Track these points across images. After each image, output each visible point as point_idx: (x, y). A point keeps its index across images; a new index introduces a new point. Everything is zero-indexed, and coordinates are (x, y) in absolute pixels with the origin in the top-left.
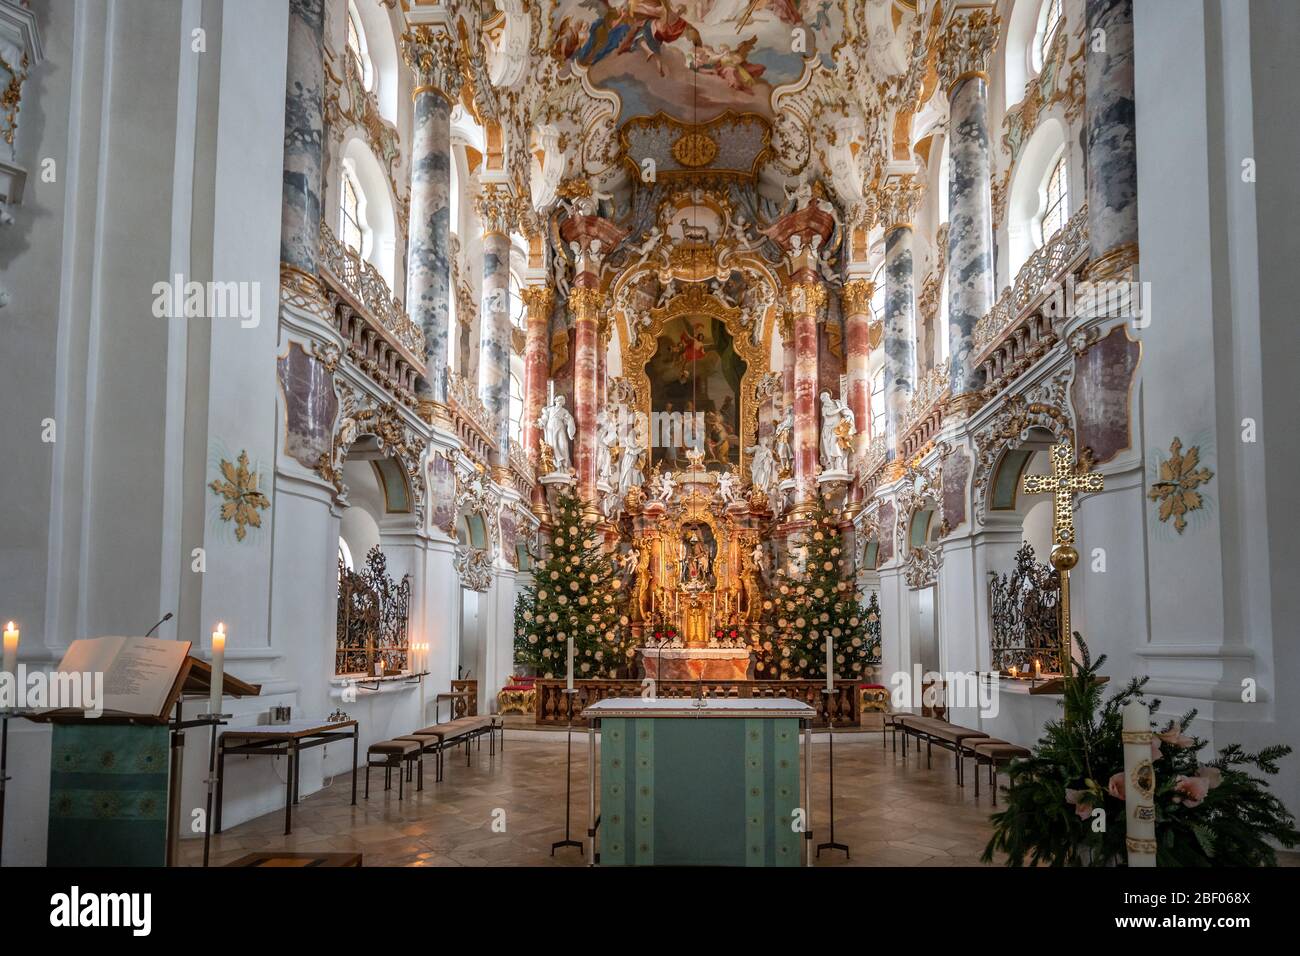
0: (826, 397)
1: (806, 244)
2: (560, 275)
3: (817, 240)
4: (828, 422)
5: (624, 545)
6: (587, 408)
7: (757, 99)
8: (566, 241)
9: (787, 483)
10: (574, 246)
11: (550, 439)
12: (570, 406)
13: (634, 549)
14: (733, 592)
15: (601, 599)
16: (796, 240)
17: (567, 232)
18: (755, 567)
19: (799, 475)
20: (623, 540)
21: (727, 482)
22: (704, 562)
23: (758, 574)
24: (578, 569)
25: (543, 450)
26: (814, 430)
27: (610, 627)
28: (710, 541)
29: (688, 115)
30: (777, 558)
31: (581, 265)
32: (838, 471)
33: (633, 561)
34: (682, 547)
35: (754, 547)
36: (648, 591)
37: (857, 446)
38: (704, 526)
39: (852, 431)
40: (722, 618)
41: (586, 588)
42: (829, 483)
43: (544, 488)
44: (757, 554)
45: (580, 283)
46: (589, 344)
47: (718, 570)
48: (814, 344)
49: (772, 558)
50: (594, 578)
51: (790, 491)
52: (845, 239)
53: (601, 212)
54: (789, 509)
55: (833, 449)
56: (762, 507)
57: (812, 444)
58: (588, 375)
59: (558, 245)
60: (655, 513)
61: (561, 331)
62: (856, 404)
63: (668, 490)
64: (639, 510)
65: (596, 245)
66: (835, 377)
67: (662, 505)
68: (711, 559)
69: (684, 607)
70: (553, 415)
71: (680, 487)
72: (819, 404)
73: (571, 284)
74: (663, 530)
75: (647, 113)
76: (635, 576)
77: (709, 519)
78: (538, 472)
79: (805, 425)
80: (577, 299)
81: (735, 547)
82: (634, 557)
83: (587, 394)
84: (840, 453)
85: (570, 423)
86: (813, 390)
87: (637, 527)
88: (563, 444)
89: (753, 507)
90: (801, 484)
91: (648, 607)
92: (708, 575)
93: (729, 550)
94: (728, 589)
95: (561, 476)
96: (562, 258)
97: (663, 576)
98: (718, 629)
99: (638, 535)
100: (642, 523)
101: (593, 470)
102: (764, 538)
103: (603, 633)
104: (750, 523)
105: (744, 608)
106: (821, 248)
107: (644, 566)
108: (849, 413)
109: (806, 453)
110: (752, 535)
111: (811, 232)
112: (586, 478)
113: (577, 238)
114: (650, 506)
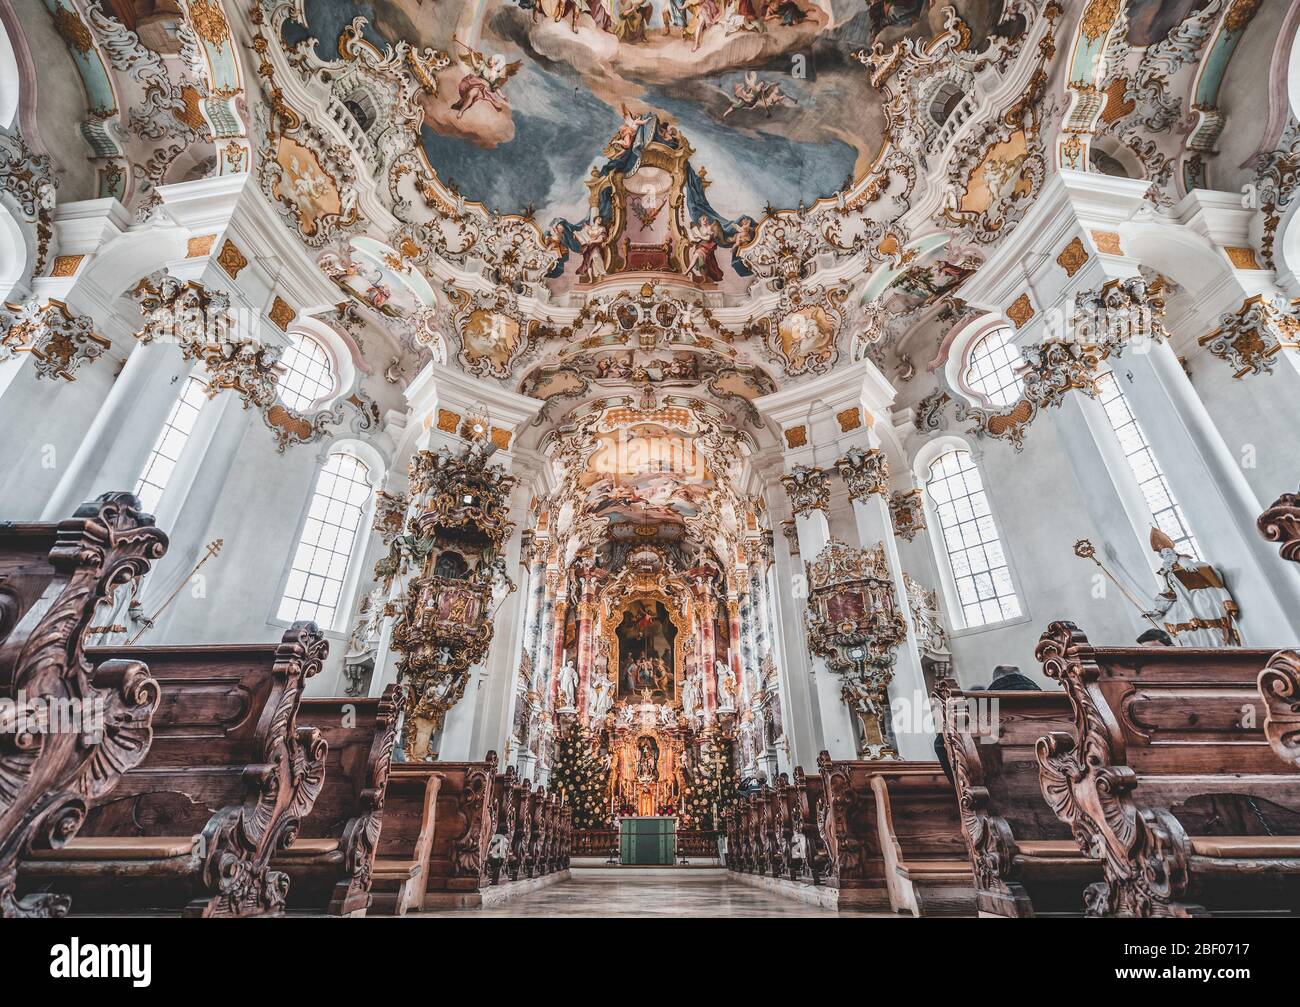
0: (719, 663)
1: (705, 581)
2: (573, 593)
3: (710, 579)
4: (720, 678)
5: (603, 751)
6: (585, 668)
7: (677, 518)
8: (578, 577)
9: (699, 712)
10: (582, 580)
11: (564, 687)
12: (576, 667)
13: (609, 753)
14: (670, 782)
15: (593, 787)
16: (699, 579)
17: (579, 573)
18: (682, 766)
19: (706, 708)
20: (602, 747)
21: (666, 710)
22: (651, 762)
23: (684, 770)
24: (579, 768)
25: (560, 693)
26: (713, 682)
27: (597, 805)
28: (655, 748)
29: (643, 521)
30: (696, 760)
31: (585, 591)
32: (728, 707)
33: (610, 762)
34: (638, 752)
35: (681, 753)
36: (617, 782)
37: (738, 691)
38: (651, 739)
39: (734, 683)
40: (662, 800)
41: (584, 778)
42: (723, 714)
43: (559, 715)
44: (684, 757)
45: (584, 599)
46: (588, 632)
47: (660, 768)
48: (712, 633)
49: (693, 759)
50: (589, 774)
51: (702, 717)
52: (725, 578)
53: (597, 563)
54: (702, 728)
55: (724, 694)
56: (686, 727)
57: (713, 690)
58: (587, 650)
59: (573, 579)
60: (622, 730)
61: (572, 623)
62: (736, 669)
63: (630, 716)
64: (613, 729)
65: (593, 580)
66: (725, 649)
67: (626, 726)
68: (656, 760)
69: (639, 793)
70: (566, 674)
71: (638, 714)
72: (716, 668)
73: (579, 599)
74: (626, 741)
75: (621, 521)
76: (609, 771)
77: (654, 735)
78: (556, 706)
79: (708, 679)
80: (582, 607)
81: (670, 753)
82: (609, 758)
83: (586, 660)
84: (728, 696)
85: (576, 678)
86: (712, 660)
87: (611, 739)
88: (571, 690)
89: (680, 727)
90: (708, 714)
91: (616, 793)
92: (654, 772)
93: (666, 754)
94: (666, 780)
95: (568, 709)
96: (574, 587)
97: (627, 773)
98: (660, 807)
99: (611, 745)
100: (615, 737)
101: (587, 704)
102: (688, 746)
103: (593, 808)
104: (679, 737)
105: (676, 794)
106: (713, 582)
107: (615, 765)
108: (732, 673)
109: (709, 696)
110: (680, 745)
111: (707, 576)
112: (582, 710)
113: (584, 576)
114: (619, 725)
